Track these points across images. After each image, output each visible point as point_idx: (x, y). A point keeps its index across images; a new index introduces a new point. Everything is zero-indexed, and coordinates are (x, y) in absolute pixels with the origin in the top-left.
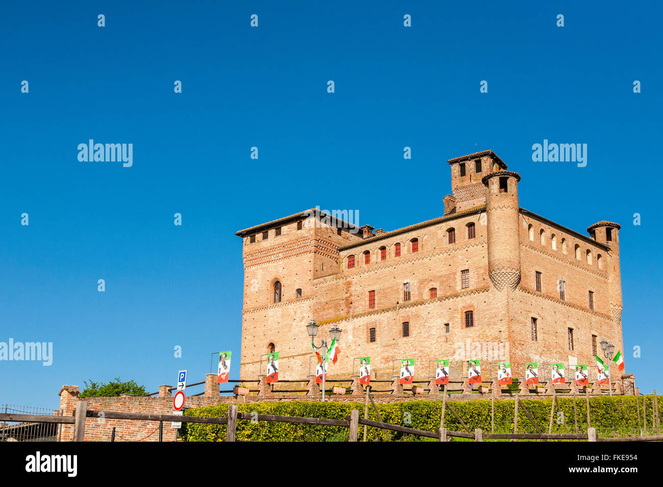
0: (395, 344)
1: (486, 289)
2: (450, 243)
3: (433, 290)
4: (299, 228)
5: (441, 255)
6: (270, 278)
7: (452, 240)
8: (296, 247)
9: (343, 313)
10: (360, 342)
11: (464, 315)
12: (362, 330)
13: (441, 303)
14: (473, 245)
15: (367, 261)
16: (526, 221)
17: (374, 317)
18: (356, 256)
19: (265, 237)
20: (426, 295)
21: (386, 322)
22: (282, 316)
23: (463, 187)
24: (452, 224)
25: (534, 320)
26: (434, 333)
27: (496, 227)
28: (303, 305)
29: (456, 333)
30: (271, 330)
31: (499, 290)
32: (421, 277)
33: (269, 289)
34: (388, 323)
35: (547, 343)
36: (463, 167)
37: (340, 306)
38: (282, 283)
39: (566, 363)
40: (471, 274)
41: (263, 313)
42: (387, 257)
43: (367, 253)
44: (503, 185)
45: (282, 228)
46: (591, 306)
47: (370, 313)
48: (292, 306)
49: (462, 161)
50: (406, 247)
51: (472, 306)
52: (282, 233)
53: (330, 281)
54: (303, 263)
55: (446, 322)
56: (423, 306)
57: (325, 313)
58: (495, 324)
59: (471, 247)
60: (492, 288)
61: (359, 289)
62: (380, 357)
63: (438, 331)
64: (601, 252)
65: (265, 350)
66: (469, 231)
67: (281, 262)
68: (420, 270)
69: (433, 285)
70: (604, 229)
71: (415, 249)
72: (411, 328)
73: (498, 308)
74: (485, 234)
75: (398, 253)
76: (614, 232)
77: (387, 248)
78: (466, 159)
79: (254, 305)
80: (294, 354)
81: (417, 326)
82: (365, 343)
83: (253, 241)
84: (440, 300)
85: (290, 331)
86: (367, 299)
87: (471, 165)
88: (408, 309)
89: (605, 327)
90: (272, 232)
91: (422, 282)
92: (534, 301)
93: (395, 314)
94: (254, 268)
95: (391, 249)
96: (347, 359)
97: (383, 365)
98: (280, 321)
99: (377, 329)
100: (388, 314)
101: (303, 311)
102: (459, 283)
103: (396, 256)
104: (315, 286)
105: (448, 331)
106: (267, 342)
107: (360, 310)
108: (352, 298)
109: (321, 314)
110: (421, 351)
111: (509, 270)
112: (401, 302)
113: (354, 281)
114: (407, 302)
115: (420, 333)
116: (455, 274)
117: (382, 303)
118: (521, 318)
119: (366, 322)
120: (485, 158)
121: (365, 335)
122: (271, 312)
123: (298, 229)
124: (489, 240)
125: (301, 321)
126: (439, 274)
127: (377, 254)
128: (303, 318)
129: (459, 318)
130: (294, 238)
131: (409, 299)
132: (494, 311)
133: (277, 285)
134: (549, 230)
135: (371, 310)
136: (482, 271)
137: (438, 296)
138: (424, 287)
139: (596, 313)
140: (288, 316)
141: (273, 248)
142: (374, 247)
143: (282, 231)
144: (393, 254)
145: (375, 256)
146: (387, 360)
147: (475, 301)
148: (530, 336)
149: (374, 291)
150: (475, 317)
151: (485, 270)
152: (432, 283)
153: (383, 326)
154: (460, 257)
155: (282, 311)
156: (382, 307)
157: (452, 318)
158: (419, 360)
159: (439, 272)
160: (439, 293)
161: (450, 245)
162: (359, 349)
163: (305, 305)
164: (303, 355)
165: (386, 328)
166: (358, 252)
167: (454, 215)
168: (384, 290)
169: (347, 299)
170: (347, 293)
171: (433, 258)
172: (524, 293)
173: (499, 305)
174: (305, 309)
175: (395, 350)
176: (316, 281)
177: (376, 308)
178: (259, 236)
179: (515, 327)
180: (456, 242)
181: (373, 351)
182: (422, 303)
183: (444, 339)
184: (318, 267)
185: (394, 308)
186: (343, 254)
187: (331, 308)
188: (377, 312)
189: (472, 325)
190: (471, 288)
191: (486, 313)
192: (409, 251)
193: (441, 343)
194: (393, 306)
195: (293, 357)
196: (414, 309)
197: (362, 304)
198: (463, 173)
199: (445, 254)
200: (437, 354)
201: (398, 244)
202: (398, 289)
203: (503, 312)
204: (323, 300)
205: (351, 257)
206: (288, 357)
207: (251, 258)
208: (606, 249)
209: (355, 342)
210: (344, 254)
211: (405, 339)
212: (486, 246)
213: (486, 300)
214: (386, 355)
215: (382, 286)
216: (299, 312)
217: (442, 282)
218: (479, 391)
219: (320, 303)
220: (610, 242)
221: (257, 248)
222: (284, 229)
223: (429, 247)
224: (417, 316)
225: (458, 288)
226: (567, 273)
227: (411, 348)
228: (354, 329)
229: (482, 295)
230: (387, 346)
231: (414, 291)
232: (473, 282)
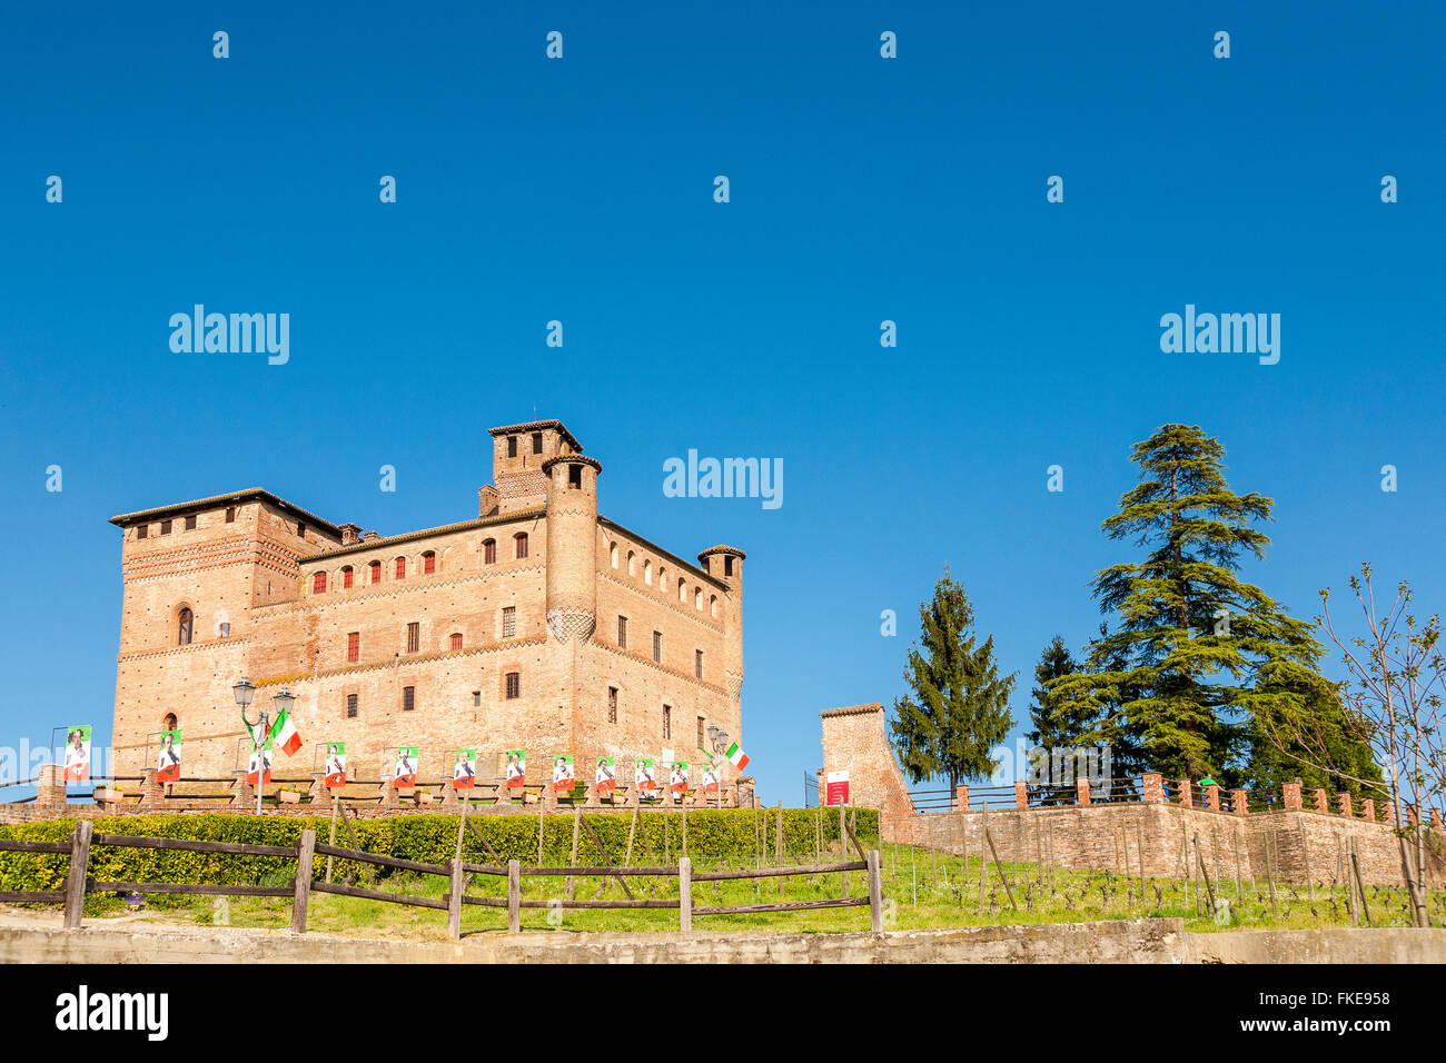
0: (388, 722)
1: (541, 640)
2: (486, 563)
3: (457, 636)
4: (230, 519)
5: (472, 580)
6: (174, 601)
7: (490, 558)
8: (223, 551)
9: (302, 668)
10: (329, 716)
11: (505, 680)
12: (334, 697)
13: (468, 658)
14: (523, 568)
15: (348, 584)
16: (607, 536)
17: (355, 677)
18: (328, 573)
19: (166, 530)
20: (445, 643)
21: (376, 686)
22: (193, 669)
23: (512, 475)
24: (491, 532)
25: (614, 691)
26: (455, 706)
27: (561, 543)
28: (231, 651)
29: (492, 707)
30: (170, 691)
31: (562, 642)
32: (437, 614)
33: (170, 621)
34: (380, 688)
35: (631, 727)
36: (513, 441)
37: (297, 656)
38: (195, 611)
39: (657, 759)
40: (518, 614)
41: (157, 661)
42: (382, 578)
43: (348, 569)
44: (575, 477)
45: (198, 516)
46: (699, 674)
47: (350, 670)
48: (211, 652)
49: (511, 432)
50: (414, 565)
51: (518, 665)
52: (197, 526)
53: (282, 613)
54: (235, 580)
55: (476, 689)
56: (439, 661)
57: (270, 666)
58: (553, 695)
59: (520, 572)
60: (551, 639)
61: (332, 628)
62: (363, 743)
63: (462, 703)
64: (717, 592)
65: (159, 725)
66: (518, 545)
67: (193, 576)
68: (437, 604)
69: (455, 629)
70: (721, 558)
71: (429, 569)
72: (417, 696)
73: (558, 671)
74: (543, 554)
75: (400, 574)
76: (736, 562)
77: (383, 564)
78: (518, 431)
79: (141, 646)
80: (212, 734)
81: (428, 693)
82: (339, 719)
83: (143, 535)
84: (468, 652)
85: (206, 694)
86: (346, 646)
87: (525, 441)
88: (413, 665)
89: (717, 706)
90: (178, 523)
91: (439, 623)
92: (613, 661)
93: (392, 672)
94: (142, 582)
95: (389, 567)
97: (368, 755)
98: (188, 675)
99: (361, 697)
100: (380, 673)
101: (233, 661)
102: (499, 627)
103: (397, 578)
104: (255, 619)
105: (477, 703)
106: (164, 711)
107: (330, 664)
108: (319, 643)
109: (263, 667)
110: (432, 735)
111: (578, 612)
112: (403, 653)
113: (325, 615)
114: (413, 655)
115: (432, 705)
116: (493, 613)
117: (371, 655)
118: (593, 688)
119: (342, 685)
120: (548, 432)
121: (340, 706)
122: (171, 661)
123: (228, 521)
124: (548, 562)
125: (226, 678)
126: (467, 612)
127: (365, 573)
128: (231, 673)
129: (497, 684)
130: (219, 536)
131: (417, 649)
132: (552, 674)
133: (185, 614)
134: (642, 553)
135: (351, 664)
136: (536, 611)
137: (464, 647)
138: (441, 632)
139: (705, 685)
140: (204, 668)
141: (179, 551)
142: (360, 562)
143: (198, 522)
144: (392, 575)
146: (375, 747)
147: (524, 658)
148: (606, 716)
149: (357, 633)
150: (523, 683)
151: (541, 609)
152: (455, 625)
153: (371, 692)
154: (502, 586)
155: (193, 659)
156: (371, 660)
157: (485, 683)
158: (430, 749)
159: (467, 608)
160: (466, 642)
161: (488, 566)
162: (327, 728)
163: (236, 651)
164: (228, 735)
165: (376, 695)
166: (333, 568)
167: (496, 518)
168: (374, 632)
169: (310, 644)
170: (310, 634)
171: (458, 585)
172: (599, 649)
173: (561, 665)
174: (235, 657)
175: (390, 732)
176: (256, 611)
177: (360, 662)
178: (154, 528)
179: (583, 701)
180: (497, 562)
181: (351, 732)
182: (437, 658)
183: (471, 716)
184: (261, 588)
185: (391, 664)
186: (306, 568)
187: (281, 658)
188: (361, 669)
189: (517, 696)
190: (517, 637)
191: (539, 677)
192: (419, 571)
193: (466, 723)
194: (386, 659)
195: (210, 738)
196: (423, 666)
197: (336, 654)
198: (513, 452)
199: (479, 579)
200: (459, 740)
201: (401, 559)
202: (399, 632)
203: (566, 677)
204: (267, 644)
205: (321, 575)
206: (201, 739)
207: (139, 565)
208: (724, 588)
209: (322, 717)
210: (309, 570)
211: (407, 714)
212: (543, 571)
213: (540, 657)
214: (374, 739)
215: (371, 625)
216: (223, 662)
217: (472, 625)
218: (522, 799)
219: (263, 649)
220: (729, 577)
221: (149, 548)
222: (202, 519)
223: (452, 567)
224: (429, 678)
225: (498, 636)
226: (665, 622)
227: (417, 729)
228: (321, 694)
229: (535, 649)
230: (376, 725)
231: (425, 637)
232: (521, 627)
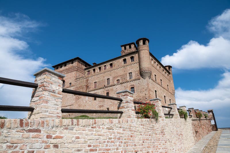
0: (103, 101)
1: (139, 79)
3: (118, 80)
4: (72, 63)
5: (121, 68)
8: (71, 70)
9: (85, 90)
10: (90, 100)
11: (130, 89)
13: (121, 85)
14: (133, 64)
15: (94, 72)
16: (151, 57)
17: (96, 91)
18: (90, 71)
19: (61, 67)
20: (116, 82)
21: (100, 93)
24: (125, 57)
27: (142, 56)
31: (144, 79)
32: (113, 76)
36: (125, 47)
37: (84, 88)
38: (65, 81)
40: (133, 74)
42: (101, 70)
43: (94, 70)
46: (168, 90)
51: (134, 85)
53: (81, 80)
54: (73, 75)
56: (114, 86)
58: (143, 91)
60: (142, 79)
61: (91, 82)
62: (97, 106)
64: (168, 73)
66: (131, 59)
68: (113, 74)
71: (111, 67)
72: (110, 94)
73: (144, 86)
74: (138, 60)
75: (105, 69)
76: (171, 68)
77: (101, 67)
78: (126, 45)
81: (112, 93)
82: (92, 101)
85: (66, 97)
86: (94, 85)
87: (128, 47)
88: (108, 88)
90: (63, 66)
93: (104, 90)
96: (85, 107)
97: (98, 108)
98: (63, 94)
100: (101, 90)
102: (128, 77)
104: (76, 82)
108: (88, 85)
111: (148, 71)
112: (106, 85)
113: (89, 79)
116: (126, 74)
118: (152, 90)
121: (92, 98)
124: (139, 62)
126: (120, 75)
130: (70, 67)
131: (109, 84)
135: (95, 89)
138: (115, 79)
141: (63, 70)
142: (97, 67)
143: (67, 65)
144: (103, 69)
145: (97, 70)
146: (100, 107)
147: (135, 83)
148: (155, 97)
149: (96, 82)
150: (135, 89)
151: (138, 72)
152: (118, 78)
154: (128, 68)
156: (99, 87)
158: (113, 106)
160: (120, 81)
161: (125, 64)
162: (90, 103)
164: (70, 105)
167: (126, 54)
169: (86, 86)
170: (86, 83)
171: (118, 69)
172: (152, 81)
175: (103, 103)
176: (76, 80)
178: (59, 67)
179: (151, 93)
180: (127, 63)
181: (95, 104)
184: (77, 75)
188: (97, 89)
189: (134, 92)
190: (133, 79)
191: (139, 87)
192: (109, 68)
194: (103, 87)
196: (111, 88)
197: (92, 87)
198: (125, 49)
199: (123, 67)
201: (105, 66)
202: (105, 81)
204: (78, 86)
206: (65, 106)
209: (89, 100)
212: (138, 64)
213: (139, 83)
214: (100, 105)
215: (99, 80)
217: (121, 77)
220: (170, 71)
223: (116, 66)
224: (112, 90)
225: (128, 79)
227: (110, 102)
229: (137, 81)
230: (101, 101)
231: (111, 81)
232: (134, 76)
